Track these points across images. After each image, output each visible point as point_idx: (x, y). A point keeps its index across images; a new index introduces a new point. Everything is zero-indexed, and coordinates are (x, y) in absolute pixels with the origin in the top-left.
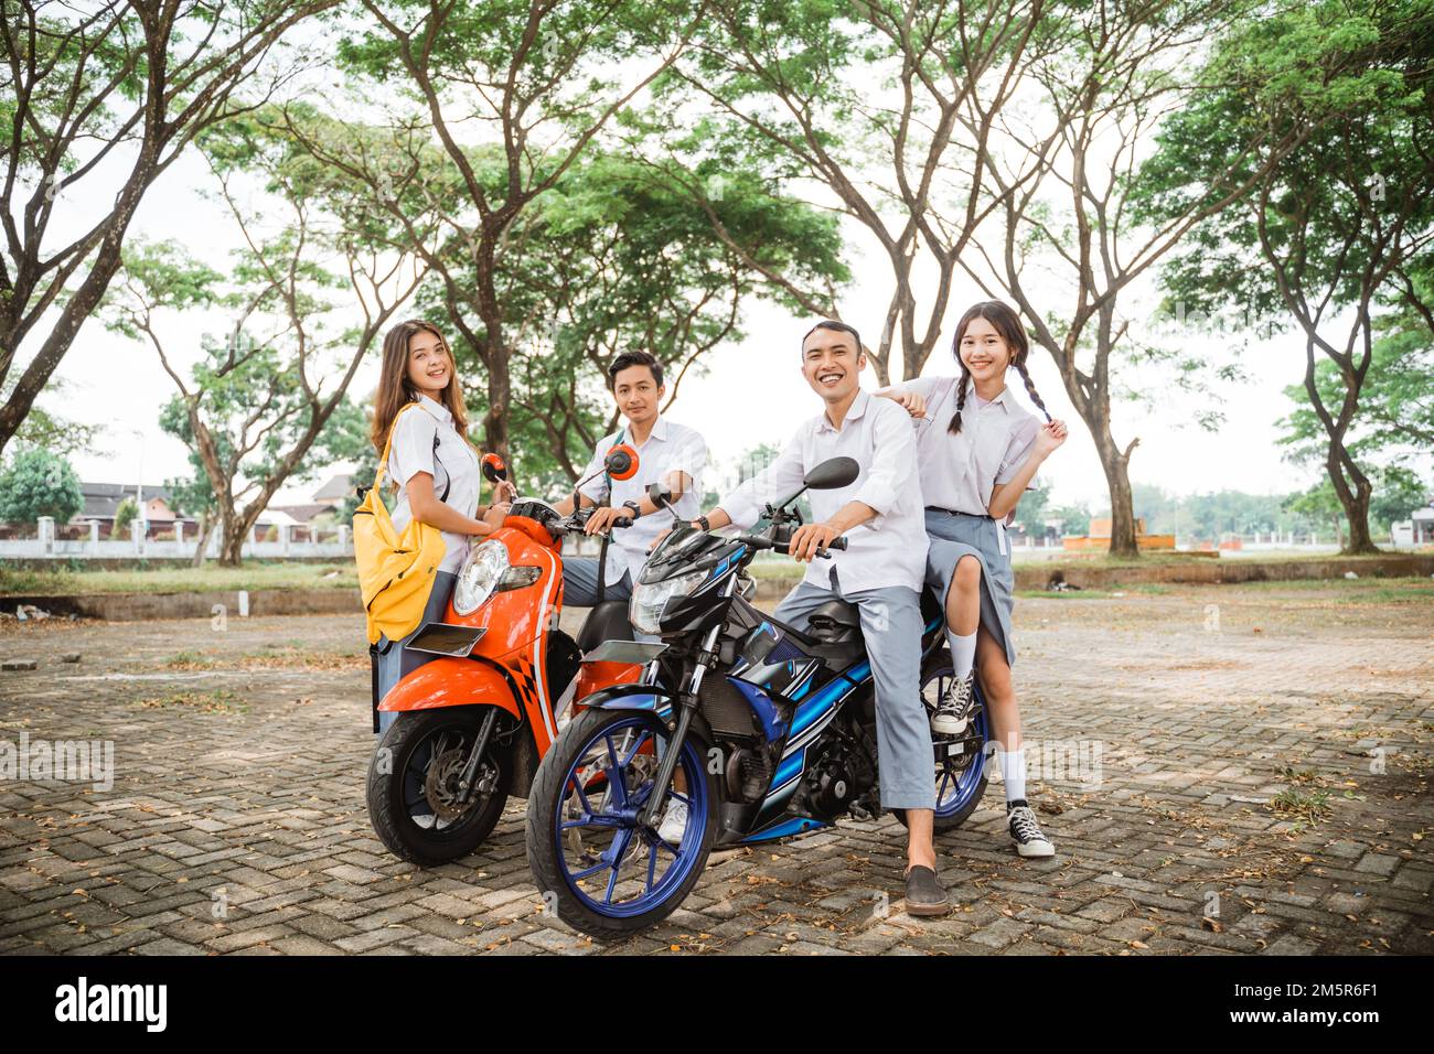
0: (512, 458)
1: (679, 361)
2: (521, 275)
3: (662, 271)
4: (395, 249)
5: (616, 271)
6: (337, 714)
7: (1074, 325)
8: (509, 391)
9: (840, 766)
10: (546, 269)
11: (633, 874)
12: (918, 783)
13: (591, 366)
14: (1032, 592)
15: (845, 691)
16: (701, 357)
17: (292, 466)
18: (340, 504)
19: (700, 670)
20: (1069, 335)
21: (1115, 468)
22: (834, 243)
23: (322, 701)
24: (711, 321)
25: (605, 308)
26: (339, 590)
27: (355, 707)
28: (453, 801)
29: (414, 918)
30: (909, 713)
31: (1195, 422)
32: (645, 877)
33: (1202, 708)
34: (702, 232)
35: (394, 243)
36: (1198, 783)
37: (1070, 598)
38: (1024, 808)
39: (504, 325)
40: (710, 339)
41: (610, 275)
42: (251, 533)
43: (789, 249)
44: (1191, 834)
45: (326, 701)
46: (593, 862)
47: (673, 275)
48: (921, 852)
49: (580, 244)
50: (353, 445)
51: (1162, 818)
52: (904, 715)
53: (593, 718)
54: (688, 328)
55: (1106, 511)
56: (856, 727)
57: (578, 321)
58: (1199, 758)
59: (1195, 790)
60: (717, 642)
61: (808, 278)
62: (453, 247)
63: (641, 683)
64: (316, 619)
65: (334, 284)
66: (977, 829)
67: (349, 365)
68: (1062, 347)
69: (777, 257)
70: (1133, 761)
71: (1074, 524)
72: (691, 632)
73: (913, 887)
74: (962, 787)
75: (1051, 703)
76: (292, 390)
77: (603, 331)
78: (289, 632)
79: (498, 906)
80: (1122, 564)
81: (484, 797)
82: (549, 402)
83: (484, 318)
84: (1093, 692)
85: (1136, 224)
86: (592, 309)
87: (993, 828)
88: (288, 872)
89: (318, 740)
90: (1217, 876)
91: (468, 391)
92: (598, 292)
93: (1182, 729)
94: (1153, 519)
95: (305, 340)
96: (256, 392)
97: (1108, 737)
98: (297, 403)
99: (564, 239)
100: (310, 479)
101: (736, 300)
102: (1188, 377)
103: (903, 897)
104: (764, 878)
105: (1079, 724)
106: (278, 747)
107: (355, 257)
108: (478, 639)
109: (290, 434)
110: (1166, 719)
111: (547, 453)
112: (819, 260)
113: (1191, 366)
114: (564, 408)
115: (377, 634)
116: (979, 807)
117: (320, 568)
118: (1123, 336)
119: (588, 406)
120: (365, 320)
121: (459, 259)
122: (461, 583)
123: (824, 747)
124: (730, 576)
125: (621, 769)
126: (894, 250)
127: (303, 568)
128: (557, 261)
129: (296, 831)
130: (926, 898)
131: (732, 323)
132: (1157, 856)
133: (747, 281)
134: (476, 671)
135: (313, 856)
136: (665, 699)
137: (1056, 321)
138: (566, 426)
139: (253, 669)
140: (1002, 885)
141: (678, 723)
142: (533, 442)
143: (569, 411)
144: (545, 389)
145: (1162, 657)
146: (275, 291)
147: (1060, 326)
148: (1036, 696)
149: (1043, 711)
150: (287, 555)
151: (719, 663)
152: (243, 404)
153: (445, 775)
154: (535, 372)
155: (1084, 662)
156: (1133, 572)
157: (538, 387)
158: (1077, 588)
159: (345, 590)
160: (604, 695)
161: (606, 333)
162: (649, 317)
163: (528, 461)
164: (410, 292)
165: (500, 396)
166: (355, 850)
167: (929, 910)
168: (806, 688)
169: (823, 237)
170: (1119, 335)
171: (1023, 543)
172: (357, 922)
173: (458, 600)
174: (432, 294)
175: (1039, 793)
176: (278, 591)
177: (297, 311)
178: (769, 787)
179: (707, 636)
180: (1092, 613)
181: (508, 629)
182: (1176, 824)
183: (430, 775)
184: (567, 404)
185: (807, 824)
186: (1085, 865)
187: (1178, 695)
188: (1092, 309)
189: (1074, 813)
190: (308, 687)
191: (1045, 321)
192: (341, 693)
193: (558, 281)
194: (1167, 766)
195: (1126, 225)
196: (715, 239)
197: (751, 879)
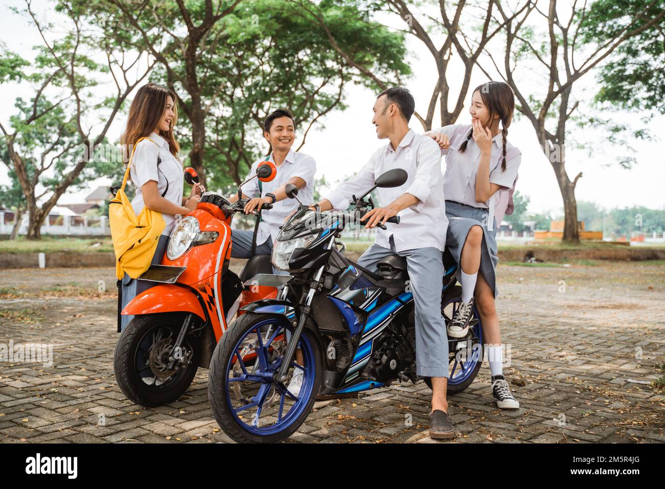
0: (206, 178)
1: (307, 121)
2: (213, 67)
3: (298, 66)
4: (136, 49)
5: (270, 66)
6: (98, 323)
7: (545, 103)
8: (205, 137)
9: (393, 351)
10: (228, 64)
11: (271, 413)
12: (438, 362)
13: (254, 123)
14: (514, 263)
15: (397, 307)
16: (319, 119)
17: (72, 180)
18: (102, 203)
19: (312, 292)
20: (542, 109)
21: (567, 189)
22: (402, 52)
23: (89, 316)
24: (327, 97)
25: (263, 88)
26: (101, 253)
27: (109, 319)
28: (166, 369)
29: (141, 436)
30: (434, 321)
31: (617, 163)
32: (277, 415)
33: (613, 330)
34: (322, 43)
35: (135, 45)
36: (608, 371)
37: (538, 266)
38: (502, 380)
39: (202, 97)
40: (325, 108)
41: (266, 68)
42: (47, 219)
43: (375, 55)
44: (602, 399)
45: (91, 316)
46: (247, 403)
47: (304, 68)
48: (439, 403)
49: (248, 49)
50: (110, 168)
51: (584, 390)
52: (431, 322)
53: (249, 318)
54: (313, 101)
55: (561, 218)
56: (404, 329)
57: (247, 96)
58: (610, 358)
59: (605, 375)
60: (322, 276)
61: (385, 73)
62: (171, 49)
63: (278, 299)
64: (86, 270)
65: (99, 69)
66: (474, 392)
67: (108, 119)
68: (537, 117)
69: (367, 59)
70: (569, 358)
71: (541, 223)
72: (307, 269)
73: (434, 422)
74: (466, 368)
75: (522, 325)
76: (72, 134)
77: (262, 102)
78: (69, 277)
79: (191, 430)
80: (569, 248)
81: (184, 367)
82: (228, 144)
83: (190, 92)
84: (548, 319)
85: (587, 41)
86: (255, 89)
87: (484, 392)
88: (66, 410)
89: (86, 337)
90: (616, 423)
91: (180, 137)
92: (259, 78)
93: (600, 341)
94: (590, 222)
95: (81, 103)
96: (50, 134)
97: (555, 344)
98: (76, 142)
99: (239, 46)
100: (84, 188)
101: (342, 85)
102: (615, 136)
103: (428, 428)
104: (347, 416)
105: (538, 337)
106: (61, 341)
107: (111, 53)
108: (180, 273)
109: (71, 161)
110: (591, 335)
111: (228, 175)
112: (392, 62)
113: (617, 130)
114: (238, 148)
115: (122, 274)
116: (475, 380)
117: (88, 241)
118: (575, 110)
119: (251, 148)
120: (118, 93)
121: (175, 56)
122: (171, 241)
123: (384, 340)
124: (331, 237)
125: (265, 348)
126: (437, 55)
127: (79, 241)
128: (234, 59)
129: (72, 387)
130: (441, 428)
131: (339, 99)
132: (581, 411)
133: (349, 73)
134: (181, 293)
135: (81, 401)
136: (291, 308)
137: (534, 101)
138: (239, 159)
139: (47, 298)
140: (487, 423)
141: (298, 321)
142: (218, 168)
143: (240, 150)
144: (226, 137)
145: (591, 301)
146: (61, 73)
147: (536, 104)
148: (513, 320)
149: (517, 329)
150: (69, 233)
151: (323, 288)
152: (42, 141)
153: (161, 353)
154: (220, 126)
155: (543, 303)
156: (576, 252)
157: (222, 135)
158: (541, 261)
159: (104, 253)
160: (256, 305)
161: (264, 103)
162: (290, 93)
163: (216, 179)
164: (145, 75)
165: (199, 139)
166: (107, 398)
167: (442, 435)
168: (374, 305)
169: (395, 47)
170: (573, 110)
171: (511, 235)
172: (106, 437)
173: (170, 251)
174: (159, 77)
175: (511, 374)
176: (63, 254)
177: (76, 85)
178: (351, 362)
179: (317, 272)
180: (550, 275)
181: (199, 269)
182: (593, 394)
183: (151, 354)
184: (240, 145)
185: (373, 384)
186: (537, 414)
187: (599, 322)
188: (557, 94)
189: (532, 386)
190: (81, 308)
191: (528, 101)
192: (100, 312)
193: (235, 71)
194: (590, 361)
195: (580, 42)
196: (330, 48)
197: (340, 416)
